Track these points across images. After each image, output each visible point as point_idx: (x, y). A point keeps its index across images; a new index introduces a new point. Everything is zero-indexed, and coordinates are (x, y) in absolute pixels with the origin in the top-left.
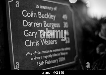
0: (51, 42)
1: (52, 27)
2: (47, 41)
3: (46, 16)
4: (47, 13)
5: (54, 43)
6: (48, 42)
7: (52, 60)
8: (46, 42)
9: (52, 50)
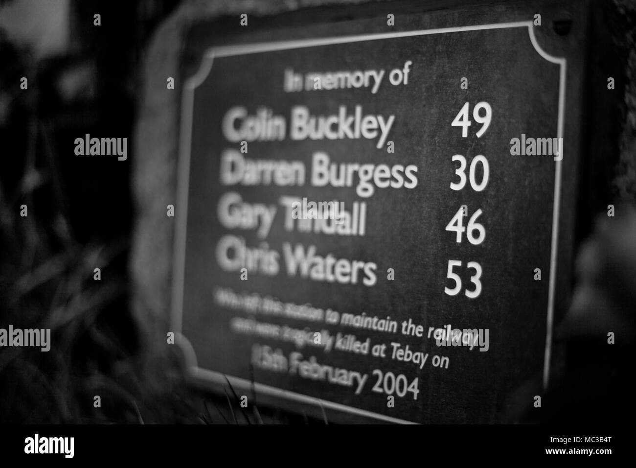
0: (338, 270)
1: (363, 184)
2: (319, 260)
3: (335, 127)
4: (343, 110)
5: (354, 280)
6: (320, 267)
7: (329, 364)
8: (313, 265)
9: (336, 314)
